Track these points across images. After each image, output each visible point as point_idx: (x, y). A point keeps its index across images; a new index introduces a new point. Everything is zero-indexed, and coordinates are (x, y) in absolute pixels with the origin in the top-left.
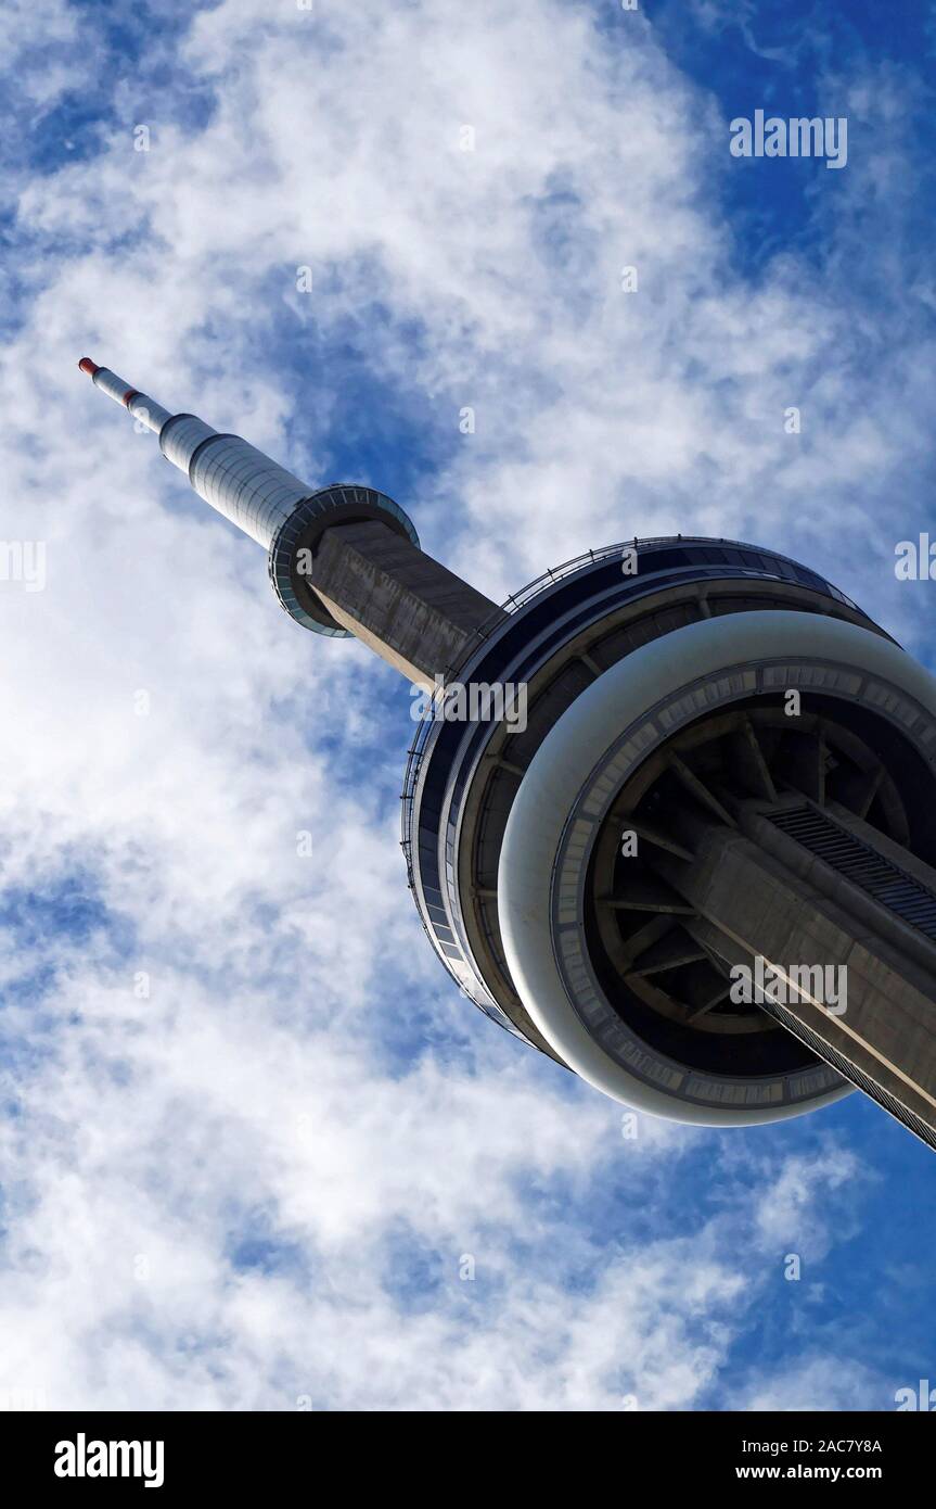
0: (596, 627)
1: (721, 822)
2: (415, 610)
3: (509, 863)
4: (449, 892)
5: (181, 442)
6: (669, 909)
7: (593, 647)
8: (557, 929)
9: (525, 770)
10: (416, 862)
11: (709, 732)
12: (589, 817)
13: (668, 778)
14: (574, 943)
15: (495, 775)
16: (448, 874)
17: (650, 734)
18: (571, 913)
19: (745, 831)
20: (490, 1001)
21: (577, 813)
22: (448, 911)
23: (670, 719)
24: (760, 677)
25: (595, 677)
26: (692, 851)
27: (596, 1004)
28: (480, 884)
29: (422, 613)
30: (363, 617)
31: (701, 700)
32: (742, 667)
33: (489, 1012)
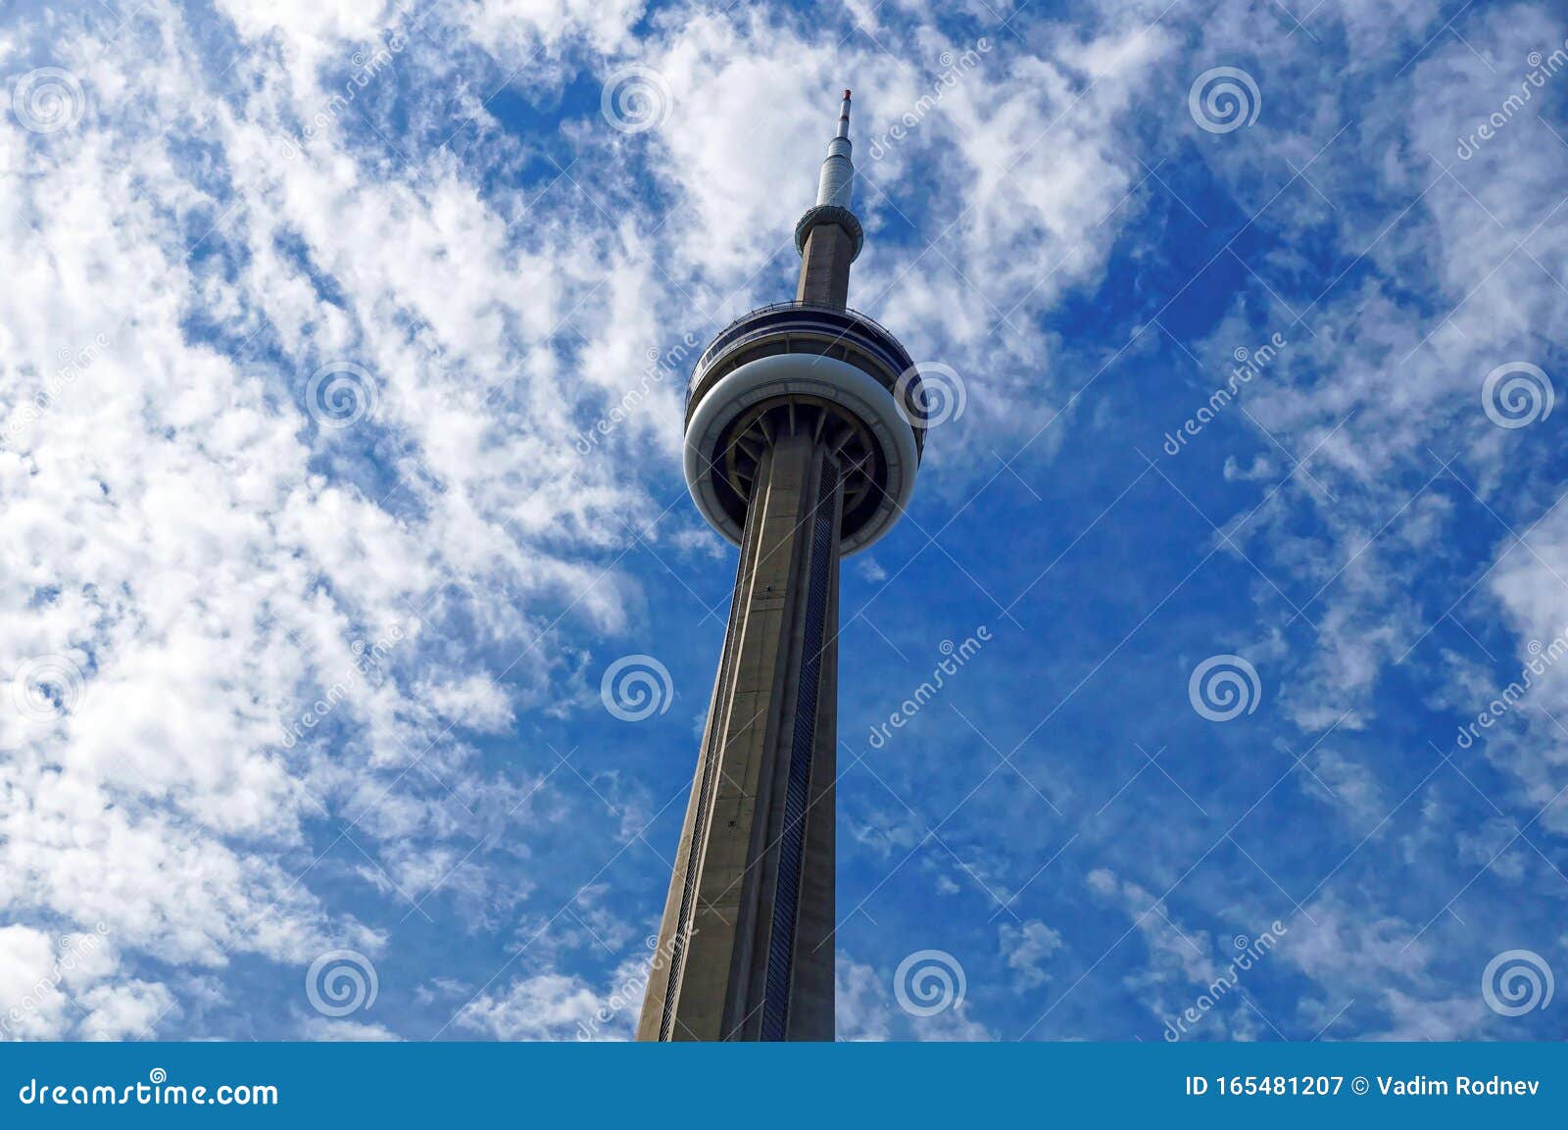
0: (861, 349)
1: (813, 439)
2: (826, 276)
3: (748, 368)
4: (726, 350)
5: (839, 148)
6: (768, 438)
7: (853, 353)
8: (736, 399)
9: (791, 352)
10: (732, 330)
11: (845, 416)
12: (786, 388)
13: (817, 410)
14: (735, 409)
15: (782, 342)
16: (733, 346)
17: (830, 394)
18: (746, 402)
19: (814, 450)
20: (694, 390)
21: (784, 382)
22: (720, 353)
23: (841, 399)
24: (876, 423)
25: (841, 360)
26: (796, 434)
27: (716, 431)
28: (737, 359)
29: (826, 280)
30: (812, 257)
31: (855, 406)
32: (876, 414)
33: (689, 392)
